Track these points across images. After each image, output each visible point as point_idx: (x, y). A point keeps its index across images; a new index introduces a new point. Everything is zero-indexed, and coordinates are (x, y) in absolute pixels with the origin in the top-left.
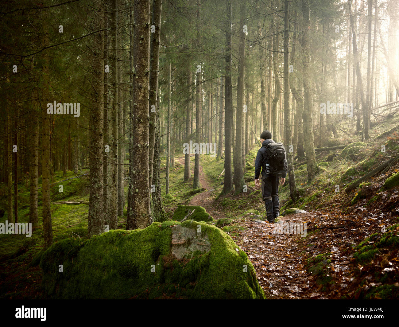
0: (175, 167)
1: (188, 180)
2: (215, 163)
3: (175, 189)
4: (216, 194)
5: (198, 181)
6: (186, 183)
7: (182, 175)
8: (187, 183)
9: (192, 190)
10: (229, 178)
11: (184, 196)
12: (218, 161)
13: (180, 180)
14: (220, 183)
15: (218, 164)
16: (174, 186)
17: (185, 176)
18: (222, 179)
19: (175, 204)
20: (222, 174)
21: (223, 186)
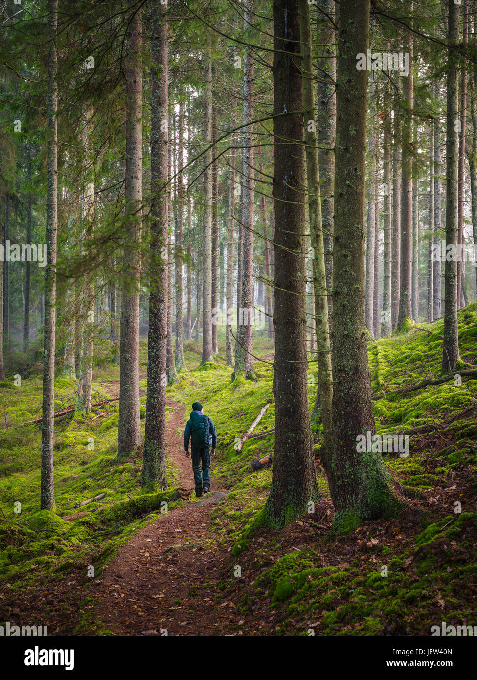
0: (93, 411)
1: (133, 453)
2: (225, 393)
3: (85, 488)
4: (233, 518)
5: (160, 459)
6: (123, 463)
7: (112, 438)
8: (128, 465)
9: (136, 495)
10: (298, 445)
11: (102, 522)
12: (235, 387)
13: (107, 452)
14: (249, 465)
15: (236, 395)
16: (82, 475)
17: (120, 440)
18: (252, 447)
19: (47, 564)
20: (252, 429)
21: (264, 477)
